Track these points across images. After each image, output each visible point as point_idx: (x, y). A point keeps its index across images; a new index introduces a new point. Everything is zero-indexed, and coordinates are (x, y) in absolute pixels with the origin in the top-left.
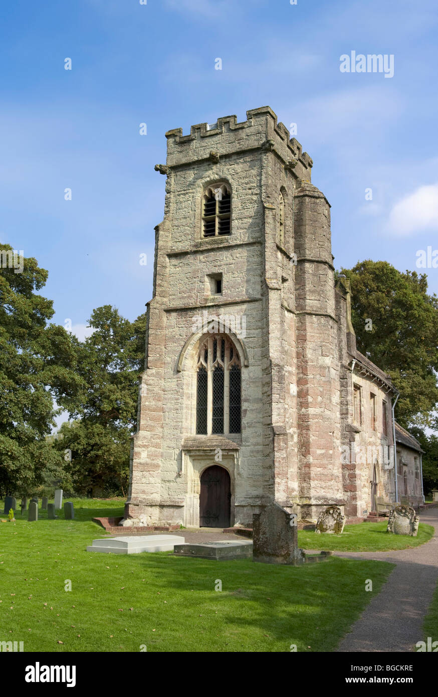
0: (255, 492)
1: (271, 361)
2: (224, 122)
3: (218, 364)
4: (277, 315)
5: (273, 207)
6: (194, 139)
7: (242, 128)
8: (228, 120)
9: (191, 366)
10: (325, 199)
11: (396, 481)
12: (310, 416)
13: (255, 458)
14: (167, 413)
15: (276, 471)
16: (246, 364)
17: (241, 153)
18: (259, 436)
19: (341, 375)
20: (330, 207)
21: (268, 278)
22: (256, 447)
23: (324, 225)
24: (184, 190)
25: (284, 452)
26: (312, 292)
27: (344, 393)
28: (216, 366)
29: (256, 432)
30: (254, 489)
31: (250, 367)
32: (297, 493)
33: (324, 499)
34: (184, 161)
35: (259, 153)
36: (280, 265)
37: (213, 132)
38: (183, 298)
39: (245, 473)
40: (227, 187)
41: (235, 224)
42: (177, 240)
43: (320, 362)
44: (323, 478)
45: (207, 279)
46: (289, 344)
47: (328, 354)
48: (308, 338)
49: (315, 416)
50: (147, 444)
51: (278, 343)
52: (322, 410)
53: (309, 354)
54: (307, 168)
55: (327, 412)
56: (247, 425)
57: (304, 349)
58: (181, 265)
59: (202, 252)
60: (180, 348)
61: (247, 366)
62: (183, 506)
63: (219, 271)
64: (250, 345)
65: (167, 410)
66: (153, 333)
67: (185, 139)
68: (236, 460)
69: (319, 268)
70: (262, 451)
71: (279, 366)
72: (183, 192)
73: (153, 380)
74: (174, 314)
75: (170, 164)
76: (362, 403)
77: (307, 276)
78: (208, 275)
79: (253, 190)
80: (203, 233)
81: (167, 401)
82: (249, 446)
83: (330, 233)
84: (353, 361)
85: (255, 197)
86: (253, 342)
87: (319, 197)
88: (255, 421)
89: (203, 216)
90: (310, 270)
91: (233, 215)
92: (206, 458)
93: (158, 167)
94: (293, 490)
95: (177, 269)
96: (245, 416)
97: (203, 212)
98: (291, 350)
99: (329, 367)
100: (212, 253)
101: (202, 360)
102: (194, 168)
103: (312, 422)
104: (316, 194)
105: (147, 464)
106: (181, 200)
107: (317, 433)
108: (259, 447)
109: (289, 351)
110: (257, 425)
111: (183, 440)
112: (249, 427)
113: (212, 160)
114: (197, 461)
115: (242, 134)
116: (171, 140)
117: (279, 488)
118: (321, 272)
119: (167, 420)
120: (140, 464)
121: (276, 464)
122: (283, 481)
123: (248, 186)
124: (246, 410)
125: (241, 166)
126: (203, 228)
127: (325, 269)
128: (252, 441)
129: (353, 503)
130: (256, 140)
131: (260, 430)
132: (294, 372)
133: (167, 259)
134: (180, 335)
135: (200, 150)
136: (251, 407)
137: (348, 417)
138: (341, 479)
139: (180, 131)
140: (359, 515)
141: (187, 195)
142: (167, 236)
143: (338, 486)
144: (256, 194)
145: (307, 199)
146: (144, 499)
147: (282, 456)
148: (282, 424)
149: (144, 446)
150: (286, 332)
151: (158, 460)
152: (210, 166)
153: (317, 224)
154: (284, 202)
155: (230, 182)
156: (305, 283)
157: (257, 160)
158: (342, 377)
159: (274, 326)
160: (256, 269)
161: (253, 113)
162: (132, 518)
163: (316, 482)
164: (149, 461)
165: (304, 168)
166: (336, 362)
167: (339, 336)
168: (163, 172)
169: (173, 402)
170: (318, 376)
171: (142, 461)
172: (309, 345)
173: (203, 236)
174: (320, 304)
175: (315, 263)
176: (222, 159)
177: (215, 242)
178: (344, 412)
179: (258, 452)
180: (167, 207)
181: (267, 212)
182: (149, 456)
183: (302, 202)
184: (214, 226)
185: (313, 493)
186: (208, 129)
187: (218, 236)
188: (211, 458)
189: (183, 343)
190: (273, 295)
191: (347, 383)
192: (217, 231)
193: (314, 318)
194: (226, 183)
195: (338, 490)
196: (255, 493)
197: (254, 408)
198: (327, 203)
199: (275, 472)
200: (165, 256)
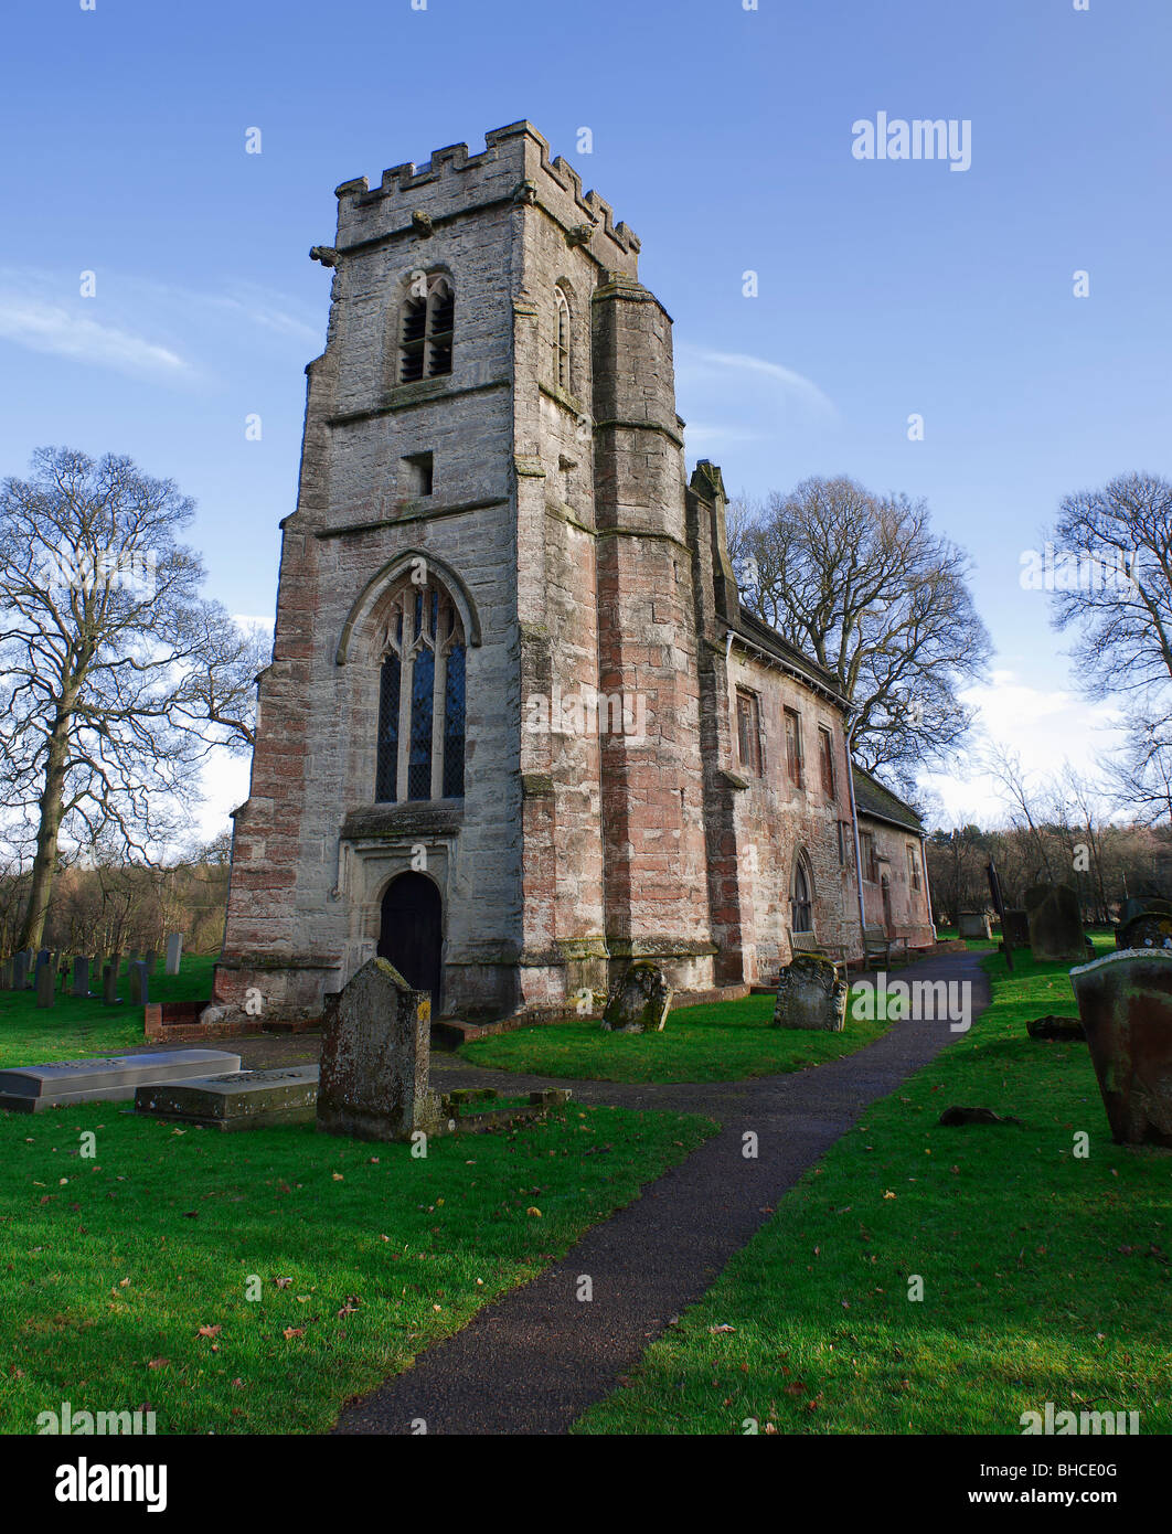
0: (488, 930)
1: (520, 629)
2: (442, 156)
3: (424, 645)
4: (537, 531)
5: (533, 311)
6: (388, 195)
7: (478, 165)
8: (450, 153)
9: (366, 651)
10: (657, 303)
11: (862, 895)
12: (628, 753)
13: (490, 852)
14: (313, 756)
15: (528, 879)
16: (475, 640)
17: (472, 212)
18: (499, 800)
19: (701, 664)
20: (671, 321)
21: (519, 455)
22: (493, 826)
23: (655, 355)
24: (366, 294)
25: (546, 834)
26: (630, 489)
27: (708, 703)
28: (420, 649)
29: (493, 792)
30: (487, 924)
31: (483, 647)
32: (601, 932)
33: (662, 942)
34: (367, 237)
35: (508, 210)
36: (556, 431)
37: (421, 179)
38: (356, 508)
39: (468, 888)
40: (446, 279)
41: (459, 350)
42: (349, 393)
43: (650, 636)
44: (660, 894)
45: (404, 466)
46: (579, 598)
47: (666, 618)
48: (622, 585)
49: (638, 754)
50: (265, 826)
51: (538, 591)
52: (654, 739)
53: (625, 619)
54: (626, 253)
55: (666, 745)
56: (474, 777)
57: (614, 608)
58: (353, 441)
59: (394, 411)
60: (345, 613)
61: (476, 645)
62: (339, 969)
63: (426, 448)
64: (484, 599)
65: (314, 750)
66: (290, 585)
67: (371, 196)
68: (450, 856)
69: (646, 440)
70: (505, 835)
71: (539, 639)
72: (364, 297)
73: (285, 684)
74: (335, 543)
75: (341, 246)
76: (762, 727)
77: (618, 456)
78: (406, 458)
79: (494, 282)
80: (400, 375)
81: (314, 730)
82: (478, 824)
83: (670, 372)
84: (727, 634)
85: (498, 296)
86: (489, 592)
87: (643, 301)
88: (490, 766)
89: (401, 341)
90: (626, 445)
91: (456, 333)
92: (390, 855)
93: (316, 251)
94: (589, 923)
95: (347, 450)
96: (471, 758)
97: (402, 335)
98: (583, 612)
99: (669, 647)
100: (414, 413)
101: (392, 637)
102: (385, 250)
103: (632, 766)
104: (638, 295)
105: (264, 873)
106: (360, 312)
107: (645, 791)
108: (500, 826)
109: (577, 613)
110: (496, 775)
111: (343, 816)
112: (479, 781)
113: (419, 230)
114: (372, 862)
115: (478, 177)
116: (347, 200)
117: (534, 921)
118: (649, 449)
119: (313, 771)
120: (249, 871)
121: (528, 864)
122: (543, 904)
123: (487, 275)
124: (473, 743)
125: (473, 237)
126: (401, 366)
127: (659, 441)
128: (487, 811)
129: (734, 949)
130: (503, 186)
131: (501, 785)
132: (591, 658)
133: (327, 432)
134: (346, 586)
135: (395, 213)
136: (483, 736)
137: (717, 756)
138: (704, 894)
139: (360, 182)
140: (749, 978)
141: (371, 302)
142: (328, 385)
143: (697, 912)
144: (502, 289)
145: (619, 305)
146: (255, 952)
147: (542, 845)
148: (543, 771)
149: (258, 832)
150: (571, 572)
151: (291, 863)
152: (415, 243)
153: (641, 354)
154: (571, 311)
155: (452, 269)
156: (615, 471)
157: (504, 224)
158: (703, 669)
159: (528, 554)
160: (498, 438)
161: (496, 135)
162: (223, 1002)
163: (643, 904)
164: (268, 865)
165: (619, 251)
166: (687, 635)
167: (696, 581)
168: (327, 263)
169: (326, 731)
170: (645, 667)
171: (253, 865)
172: (626, 600)
173: (398, 381)
174: (648, 513)
175: (637, 430)
176: (439, 228)
177: (421, 391)
178: (710, 743)
179: (496, 837)
180: (332, 328)
181: (519, 320)
182: (269, 855)
183: (609, 310)
184: (421, 360)
185: (636, 930)
186: (415, 172)
187: (428, 378)
188: (401, 854)
189: (350, 603)
190: (526, 488)
191: (713, 680)
192: (427, 369)
193: (636, 543)
194: (446, 273)
195: (697, 922)
196: (489, 934)
197: (490, 737)
198: (663, 311)
199: (526, 883)
200: (322, 424)
